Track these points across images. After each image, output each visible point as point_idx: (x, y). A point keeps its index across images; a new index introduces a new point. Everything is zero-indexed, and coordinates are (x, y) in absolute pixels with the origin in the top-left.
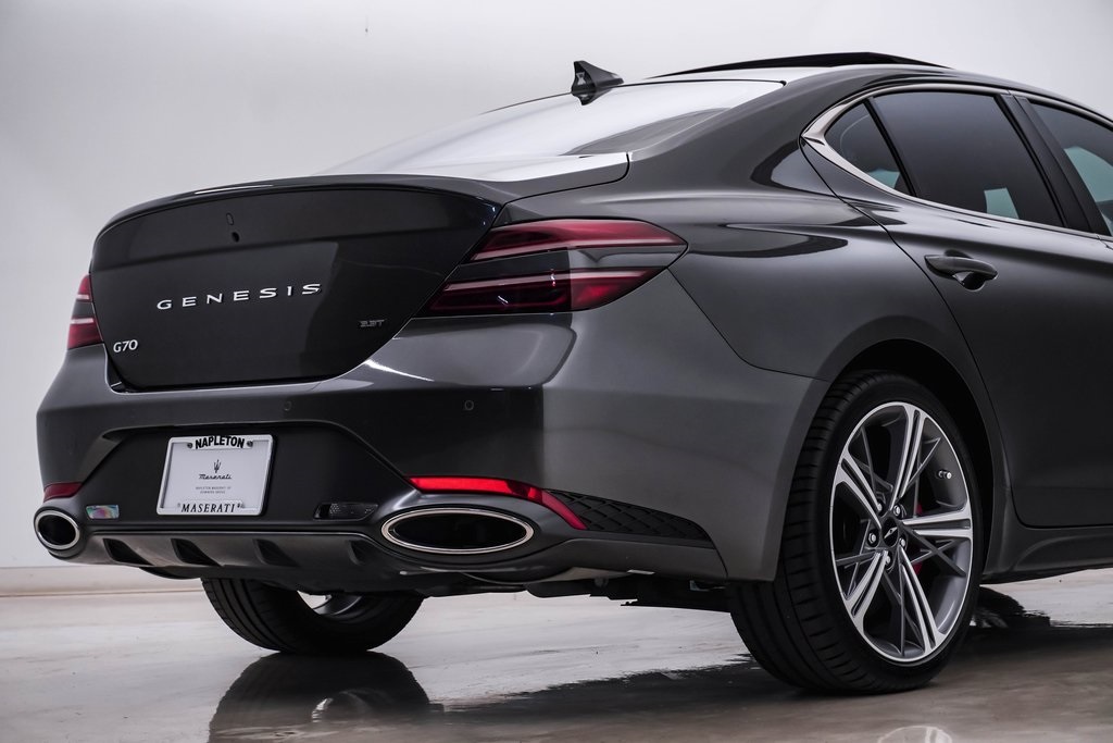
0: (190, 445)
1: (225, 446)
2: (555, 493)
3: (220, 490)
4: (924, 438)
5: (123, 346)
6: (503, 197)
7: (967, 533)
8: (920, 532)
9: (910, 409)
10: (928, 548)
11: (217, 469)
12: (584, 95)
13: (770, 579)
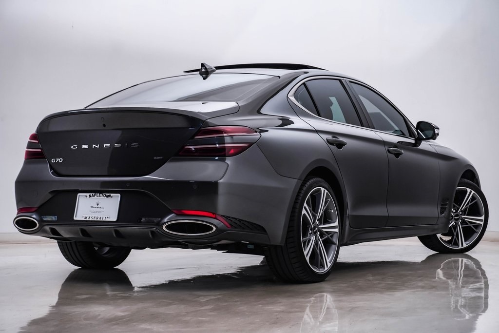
0: (86, 196)
1: (101, 197)
2: (222, 216)
3: (99, 212)
4: (326, 199)
5: (56, 160)
6: (204, 118)
7: (337, 230)
8: (324, 230)
9: (323, 189)
10: (326, 235)
11: (98, 205)
12: (204, 76)
13: (283, 245)
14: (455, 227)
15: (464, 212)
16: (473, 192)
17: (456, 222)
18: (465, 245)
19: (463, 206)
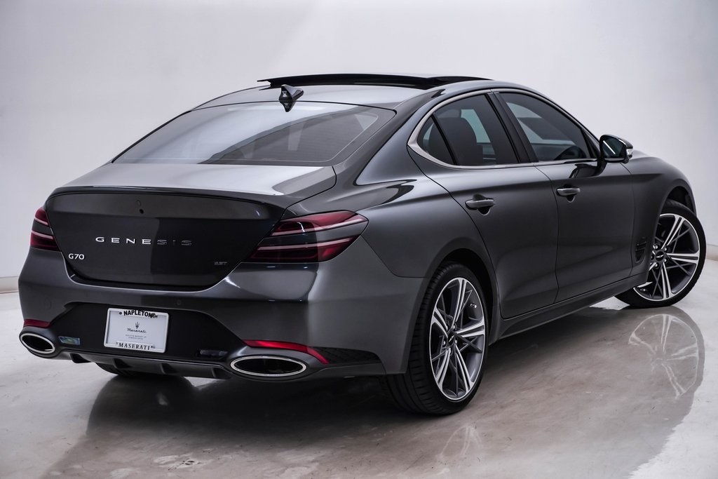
0: (121, 313)
1: (141, 316)
2: (315, 348)
3: (140, 338)
4: (466, 290)
5: (75, 256)
7: (483, 332)
8: (463, 336)
9: (460, 280)
10: (467, 343)
11: (137, 327)
12: (286, 104)
13: (404, 372)
14: (657, 270)
15: (670, 248)
16: (683, 219)
17: (659, 262)
18: (671, 295)
19: (669, 240)
